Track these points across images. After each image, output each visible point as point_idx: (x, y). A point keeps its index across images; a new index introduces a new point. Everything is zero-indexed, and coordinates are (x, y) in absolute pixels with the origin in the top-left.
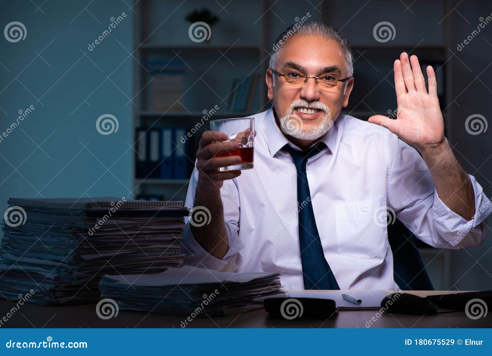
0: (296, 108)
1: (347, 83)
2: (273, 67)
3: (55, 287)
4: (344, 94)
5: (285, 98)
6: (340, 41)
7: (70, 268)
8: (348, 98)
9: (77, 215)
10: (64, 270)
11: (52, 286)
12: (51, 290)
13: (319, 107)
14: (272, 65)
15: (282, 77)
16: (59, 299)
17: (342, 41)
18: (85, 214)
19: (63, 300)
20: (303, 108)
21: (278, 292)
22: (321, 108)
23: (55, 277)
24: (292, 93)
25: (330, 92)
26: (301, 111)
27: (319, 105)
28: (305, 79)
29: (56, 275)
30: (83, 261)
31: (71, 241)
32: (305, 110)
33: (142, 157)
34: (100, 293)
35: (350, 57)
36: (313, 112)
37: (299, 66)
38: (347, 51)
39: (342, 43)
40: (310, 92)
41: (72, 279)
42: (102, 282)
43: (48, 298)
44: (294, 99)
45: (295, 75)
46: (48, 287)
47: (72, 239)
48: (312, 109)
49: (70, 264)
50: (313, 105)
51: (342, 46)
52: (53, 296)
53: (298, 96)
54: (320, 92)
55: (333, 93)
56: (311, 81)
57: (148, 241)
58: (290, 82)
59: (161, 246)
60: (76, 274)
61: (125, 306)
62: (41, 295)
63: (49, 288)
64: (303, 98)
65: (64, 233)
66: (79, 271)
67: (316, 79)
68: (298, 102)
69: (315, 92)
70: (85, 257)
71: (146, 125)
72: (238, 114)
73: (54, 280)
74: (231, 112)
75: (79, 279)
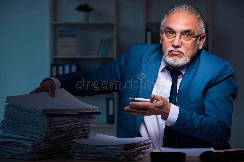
1: (199, 38)
3: (33, 151)
4: (198, 43)
7: (40, 141)
8: (202, 45)
10: (36, 142)
23: (32, 145)
28: (174, 36)
40: (176, 43)
41: (42, 146)
43: (29, 156)
50: (178, 49)
52: (32, 155)
53: (171, 45)
56: (178, 37)
60: (44, 144)
62: (26, 155)
63: (30, 151)
67: (180, 36)
68: (171, 48)
69: (179, 43)
71: (56, 63)
72: (103, 57)
73: (31, 147)
74: (100, 56)
75: (45, 146)
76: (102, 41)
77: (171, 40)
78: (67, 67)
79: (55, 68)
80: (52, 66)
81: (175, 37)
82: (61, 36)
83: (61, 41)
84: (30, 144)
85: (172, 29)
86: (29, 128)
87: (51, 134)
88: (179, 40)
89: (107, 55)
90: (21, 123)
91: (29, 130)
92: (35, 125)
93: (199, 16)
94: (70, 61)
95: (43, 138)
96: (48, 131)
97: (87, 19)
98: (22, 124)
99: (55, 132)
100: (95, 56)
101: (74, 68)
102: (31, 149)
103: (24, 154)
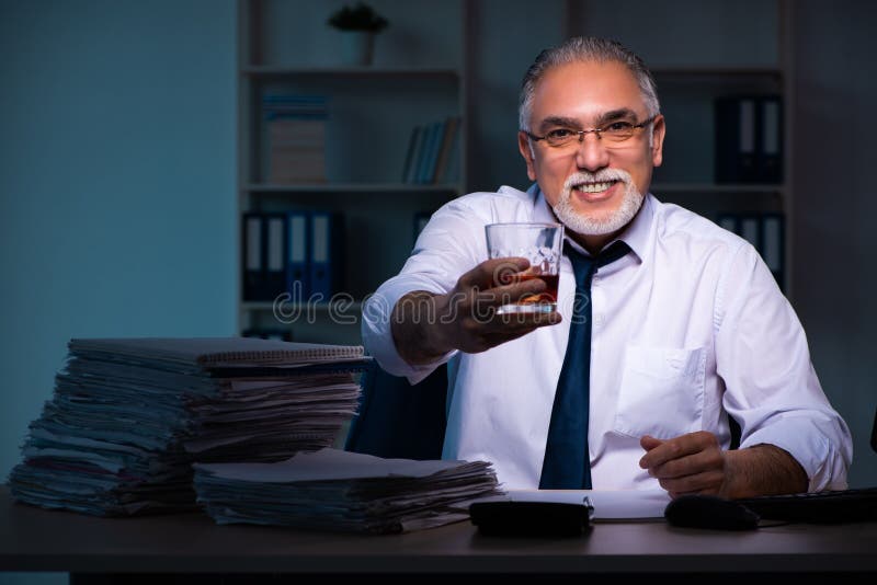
0: (575, 188)
1: (652, 128)
2: (526, 128)
3: (120, 486)
4: (651, 145)
5: (553, 174)
6: (627, 60)
8: (660, 151)
10: (135, 458)
11: (116, 484)
12: (114, 491)
13: (612, 177)
14: (524, 126)
15: (540, 141)
16: (128, 506)
17: (629, 59)
19: (133, 508)
20: (587, 184)
21: (493, 492)
22: (617, 178)
23: (121, 470)
24: (565, 163)
25: (625, 148)
26: (586, 189)
27: (610, 174)
28: (579, 136)
29: (122, 467)
32: (591, 186)
33: (254, 263)
34: (196, 496)
35: (648, 82)
36: (604, 187)
37: (567, 119)
38: (641, 74)
39: (630, 63)
40: (592, 157)
41: (148, 474)
42: (197, 479)
43: (108, 504)
44: (567, 173)
45: (561, 133)
46: (108, 486)
48: (601, 183)
50: (601, 176)
51: (631, 68)
52: (116, 501)
53: (574, 167)
54: (609, 153)
55: (630, 148)
56: (590, 137)
58: (557, 146)
60: (155, 466)
61: (238, 517)
62: (97, 499)
63: (110, 488)
64: (583, 169)
67: (597, 133)
68: (576, 177)
69: (600, 155)
71: (261, 208)
72: (420, 187)
73: (118, 475)
74: (409, 186)
75: (160, 473)
76: (416, 131)
78: (298, 224)
79: (255, 226)
80: (245, 218)
81: (581, 139)
82: (279, 115)
83: (276, 132)
84: (114, 466)
86: (124, 415)
87: (191, 433)
89: (433, 181)
90: (104, 400)
91: (124, 420)
92: (147, 405)
94: (307, 202)
95: (163, 447)
96: (184, 422)
97: (368, 59)
98: (106, 403)
99: (207, 425)
100: (394, 185)
101: (321, 225)
102: (115, 480)
103: (93, 497)
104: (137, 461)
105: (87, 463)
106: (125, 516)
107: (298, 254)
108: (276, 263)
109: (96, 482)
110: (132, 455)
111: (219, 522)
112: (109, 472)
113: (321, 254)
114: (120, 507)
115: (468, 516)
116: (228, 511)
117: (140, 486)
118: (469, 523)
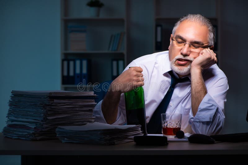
3: (35, 132)
7: (42, 123)
9: (45, 98)
11: (33, 131)
12: (33, 133)
16: (37, 137)
18: (49, 98)
23: (35, 127)
29: (35, 126)
30: (48, 120)
31: (42, 110)
33: (65, 74)
34: (56, 135)
40: (185, 51)
41: (43, 128)
42: (57, 130)
43: (31, 137)
46: (31, 132)
47: (42, 109)
49: (42, 121)
52: (34, 136)
56: (187, 45)
57: (78, 111)
59: (83, 113)
60: (45, 126)
61: (68, 140)
62: (28, 136)
64: (182, 54)
65: (38, 106)
66: (46, 124)
67: (190, 45)
69: (188, 51)
70: (49, 118)
71: (67, 58)
72: (113, 52)
74: (110, 51)
75: (46, 128)
76: (112, 36)
77: (180, 48)
78: (78, 63)
79: (66, 63)
80: (63, 61)
81: (185, 45)
83: (72, 36)
84: (33, 126)
85: (183, 38)
88: (188, 48)
89: (117, 50)
93: (211, 28)
94: (81, 56)
97: (98, 15)
100: (106, 51)
101: (85, 63)
102: (34, 130)
103: (27, 135)
104: (40, 124)
105: (25, 126)
106: (36, 140)
107: (78, 71)
108: (72, 74)
109: (28, 131)
110: (38, 123)
111: (63, 142)
112: (31, 128)
113: (85, 71)
114: (35, 138)
115: (133, 140)
116: (66, 139)
117: (40, 132)
118: (134, 142)
